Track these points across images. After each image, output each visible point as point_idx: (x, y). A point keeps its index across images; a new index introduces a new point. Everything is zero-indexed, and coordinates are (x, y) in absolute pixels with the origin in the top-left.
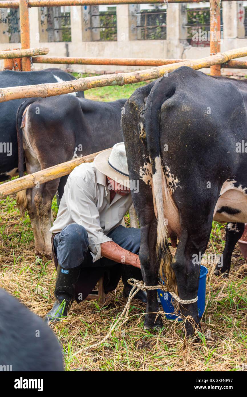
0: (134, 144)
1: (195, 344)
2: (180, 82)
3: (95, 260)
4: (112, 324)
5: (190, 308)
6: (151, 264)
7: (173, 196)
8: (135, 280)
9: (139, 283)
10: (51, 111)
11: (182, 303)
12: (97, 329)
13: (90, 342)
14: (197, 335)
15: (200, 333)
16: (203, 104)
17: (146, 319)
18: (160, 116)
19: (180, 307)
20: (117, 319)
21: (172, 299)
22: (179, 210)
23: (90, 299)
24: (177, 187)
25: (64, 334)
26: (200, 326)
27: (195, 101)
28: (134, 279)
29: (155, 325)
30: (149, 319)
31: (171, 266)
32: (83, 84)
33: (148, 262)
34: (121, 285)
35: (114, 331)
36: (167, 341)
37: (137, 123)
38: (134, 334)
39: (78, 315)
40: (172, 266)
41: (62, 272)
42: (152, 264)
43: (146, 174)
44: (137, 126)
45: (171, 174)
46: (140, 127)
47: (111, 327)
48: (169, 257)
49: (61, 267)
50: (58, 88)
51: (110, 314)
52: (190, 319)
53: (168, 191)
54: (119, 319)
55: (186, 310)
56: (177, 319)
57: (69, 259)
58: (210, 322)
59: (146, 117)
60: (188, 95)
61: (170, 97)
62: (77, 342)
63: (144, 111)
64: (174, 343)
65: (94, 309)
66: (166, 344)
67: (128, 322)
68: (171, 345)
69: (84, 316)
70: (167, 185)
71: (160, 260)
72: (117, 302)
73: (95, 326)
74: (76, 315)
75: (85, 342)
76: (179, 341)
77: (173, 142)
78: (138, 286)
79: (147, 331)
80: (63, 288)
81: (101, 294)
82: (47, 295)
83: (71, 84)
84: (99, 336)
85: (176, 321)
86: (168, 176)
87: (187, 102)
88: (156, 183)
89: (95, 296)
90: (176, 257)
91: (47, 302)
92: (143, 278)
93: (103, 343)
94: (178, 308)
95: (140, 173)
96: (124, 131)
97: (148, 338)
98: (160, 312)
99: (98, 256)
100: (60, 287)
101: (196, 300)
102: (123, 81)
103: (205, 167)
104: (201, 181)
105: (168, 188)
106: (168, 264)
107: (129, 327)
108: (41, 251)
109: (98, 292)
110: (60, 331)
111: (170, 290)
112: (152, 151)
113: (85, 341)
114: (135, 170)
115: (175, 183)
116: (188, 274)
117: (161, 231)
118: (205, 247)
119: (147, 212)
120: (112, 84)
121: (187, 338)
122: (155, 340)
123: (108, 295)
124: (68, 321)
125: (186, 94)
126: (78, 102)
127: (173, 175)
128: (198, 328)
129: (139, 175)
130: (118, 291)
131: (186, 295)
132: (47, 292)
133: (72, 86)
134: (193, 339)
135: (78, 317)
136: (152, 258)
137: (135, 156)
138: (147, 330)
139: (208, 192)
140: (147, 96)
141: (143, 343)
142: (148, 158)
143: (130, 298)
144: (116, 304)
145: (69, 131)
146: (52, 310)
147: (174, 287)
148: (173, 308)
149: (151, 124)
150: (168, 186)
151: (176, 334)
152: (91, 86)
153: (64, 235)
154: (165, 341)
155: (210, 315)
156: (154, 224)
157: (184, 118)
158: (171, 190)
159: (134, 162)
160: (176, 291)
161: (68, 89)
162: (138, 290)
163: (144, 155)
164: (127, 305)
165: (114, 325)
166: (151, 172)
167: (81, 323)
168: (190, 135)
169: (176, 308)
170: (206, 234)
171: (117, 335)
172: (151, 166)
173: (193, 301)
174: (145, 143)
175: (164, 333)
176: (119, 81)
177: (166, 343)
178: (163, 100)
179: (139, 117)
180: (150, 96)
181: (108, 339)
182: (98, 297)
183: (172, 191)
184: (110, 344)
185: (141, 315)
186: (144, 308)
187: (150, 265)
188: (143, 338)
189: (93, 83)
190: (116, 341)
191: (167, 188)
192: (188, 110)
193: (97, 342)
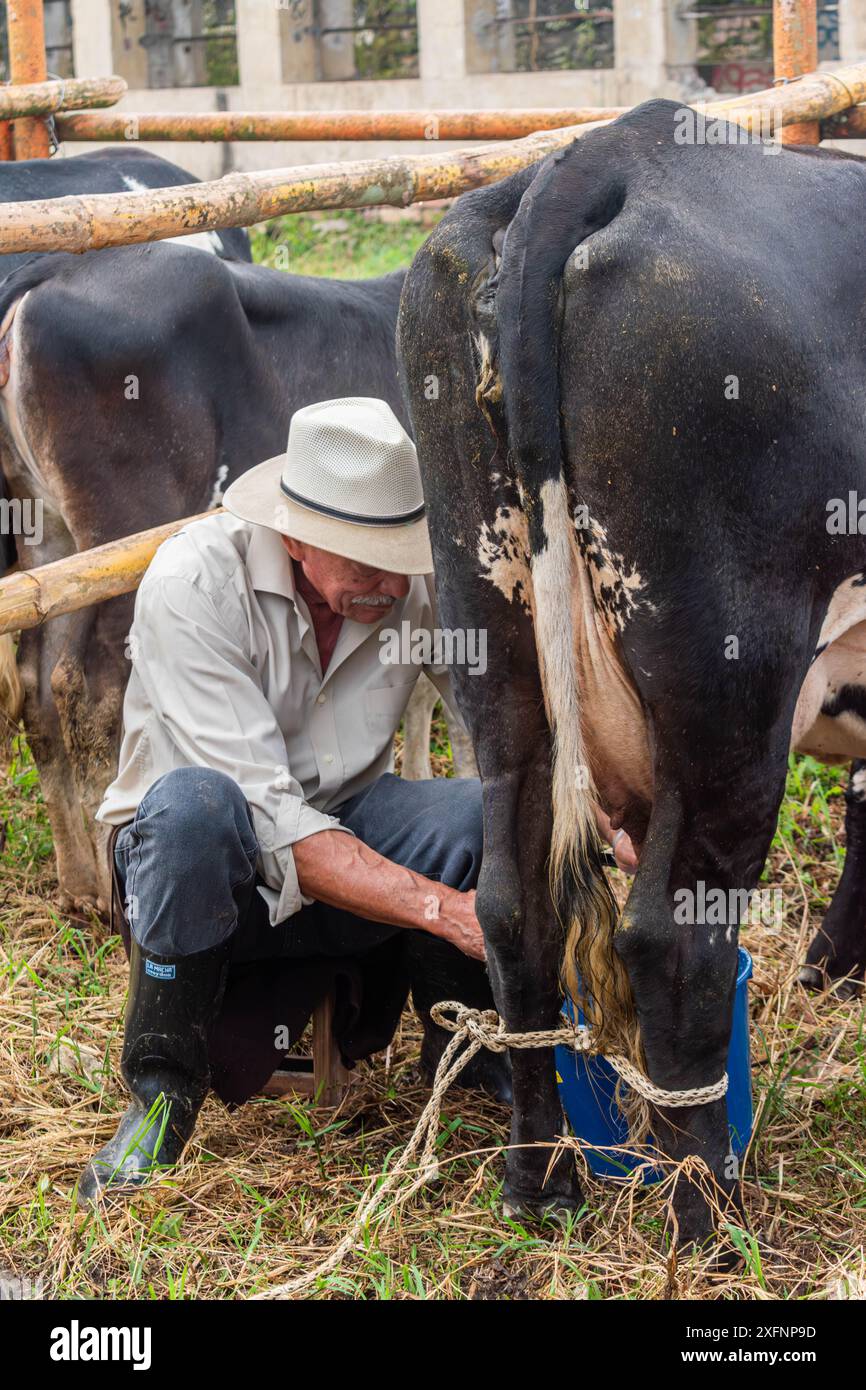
0: (452, 428)
1: (718, 1277)
2: (642, 163)
3: (280, 918)
4: (365, 1195)
5: (695, 1123)
6: (527, 938)
7: (619, 644)
8: (462, 1010)
9: (478, 1022)
10: (114, 318)
11: (660, 1103)
12: (302, 1218)
13: (271, 1274)
14: (725, 1240)
15: (737, 1232)
16: (745, 255)
17: (509, 1174)
18: (560, 305)
19: (655, 1120)
20: (384, 1174)
21: (617, 1087)
22: (643, 706)
23: (278, 1094)
24: (635, 607)
25: (164, 1239)
26: (736, 1200)
27: (708, 240)
28: (455, 1005)
29: (546, 1198)
30: (523, 1173)
31: (612, 947)
32: (240, 199)
33: (515, 932)
34: (408, 1034)
35: (372, 1226)
36: (598, 1264)
37: (466, 337)
38: (462, 1237)
39: (226, 1160)
40: (617, 946)
41: (148, 972)
42: (531, 938)
43: (507, 557)
44: (464, 352)
45: (612, 550)
46: (477, 357)
47: (360, 1208)
48: (603, 907)
49: (143, 953)
50: (137, 214)
51: (359, 1153)
52: (694, 1170)
53: (600, 628)
54: (393, 1172)
55: (679, 1134)
56: (639, 1170)
57: (173, 915)
58: (781, 1183)
59: (503, 313)
60: (677, 217)
61: (603, 225)
62: (218, 1275)
63: (494, 285)
64: (628, 1274)
65: (296, 1132)
66: (595, 1279)
67: (436, 1185)
68: (616, 1282)
69: (251, 1161)
70: (594, 600)
71: (567, 922)
72: (391, 1105)
73: (298, 1206)
74: (217, 1161)
75: (250, 1272)
76: (648, 1267)
77: (617, 417)
78: (474, 1031)
79: (513, 1224)
80: (159, 1046)
81: (326, 1071)
82: (98, 1075)
83: (191, 199)
84: (311, 1246)
85: (635, 1177)
86: (599, 561)
87: (675, 246)
88: (547, 592)
89: (298, 1080)
90: (634, 904)
91: (95, 1106)
92: (496, 1000)
93: (324, 1277)
94: (646, 1123)
95: (480, 550)
96: (409, 377)
97: (519, 1254)
98: (568, 1141)
99: (288, 898)
100: (143, 1039)
101: (719, 1089)
102: (410, 187)
103: (755, 522)
104: (738, 583)
105: (596, 614)
106: (599, 937)
107: (438, 1210)
108: (85, 898)
109: (311, 1062)
110: (144, 1227)
111: (609, 1050)
112: (528, 455)
113: (249, 1266)
114: (459, 542)
115: (626, 592)
116: (687, 977)
117: (570, 799)
118: (758, 863)
119: (511, 715)
120: (362, 200)
121: (685, 1253)
122: (546, 1261)
123: (356, 1074)
124: (179, 1184)
125: (669, 211)
126: (226, 278)
127: (620, 558)
128: (731, 1208)
129: (476, 561)
130: (397, 1059)
131: (676, 1071)
132: (98, 1065)
133: (193, 207)
134: (707, 1255)
135: (226, 1166)
136: (532, 915)
137: (460, 481)
138: (514, 1218)
139: (767, 628)
140: (504, 225)
141: (496, 1277)
142: (514, 487)
143: (441, 1085)
144: (387, 1112)
145: (191, 396)
146: (113, 1140)
147: (626, 1036)
148: (625, 1126)
149: (522, 342)
150: (597, 606)
151: (639, 1238)
152: (275, 205)
153: (150, 815)
154: (591, 1268)
155: (781, 1156)
156: (542, 768)
157: (662, 312)
158: (612, 619)
159: (453, 507)
160: (635, 1052)
161: (178, 219)
162: (473, 1048)
163: (497, 476)
164: (430, 1115)
165: (374, 1199)
166: (525, 546)
167: (238, 1192)
168: (691, 386)
169: (638, 1126)
170: (761, 806)
171: (387, 1243)
172: (525, 521)
173: (707, 1095)
174: (501, 423)
175: (587, 1233)
176: (392, 185)
177: (592, 1277)
178: (575, 238)
179: (474, 313)
180: (519, 223)
181: (348, 1259)
182: (311, 1082)
183: (614, 626)
184: (357, 1279)
185: (490, 1153)
186: (504, 1128)
187: (521, 943)
188: (495, 1255)
189: (284, 192)
190: (382, 1269)
191: (592, 612)
192: (679, 278)
193: (302, 1273)
